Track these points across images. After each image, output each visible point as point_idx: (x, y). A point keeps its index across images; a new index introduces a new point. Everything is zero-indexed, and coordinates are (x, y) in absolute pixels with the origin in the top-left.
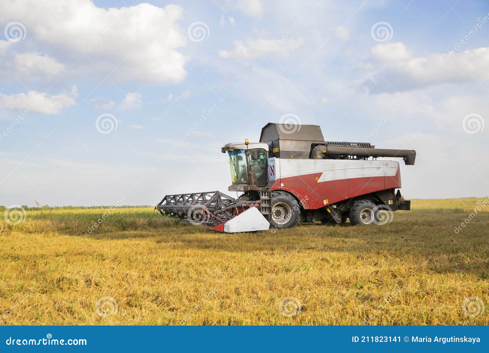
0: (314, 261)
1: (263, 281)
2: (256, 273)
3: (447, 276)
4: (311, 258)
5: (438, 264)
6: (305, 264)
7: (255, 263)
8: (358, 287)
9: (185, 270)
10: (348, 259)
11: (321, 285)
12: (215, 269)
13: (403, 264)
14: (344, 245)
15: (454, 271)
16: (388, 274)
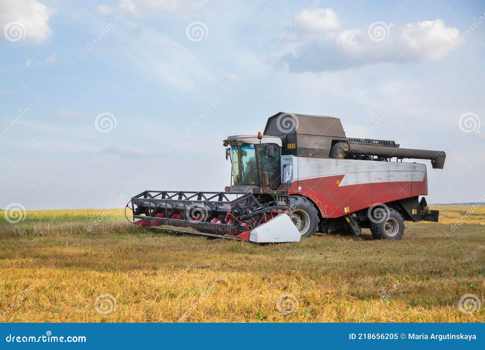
0: (207, 283)
1: (139, 310)
2: (130, 299)
3: (371, 304)
4: (204, 280)
5: (361, 288)
6: (196, 288)
7: (131, 287)
8: (260, 317)
9: (34, 297)
10: (251, 282)
11: (215, 315)
12: (76, 294)
13: (319, 288)
14: (248, 263)
15: (379, 297)
16: (300, 301)
